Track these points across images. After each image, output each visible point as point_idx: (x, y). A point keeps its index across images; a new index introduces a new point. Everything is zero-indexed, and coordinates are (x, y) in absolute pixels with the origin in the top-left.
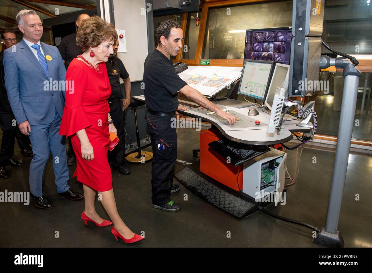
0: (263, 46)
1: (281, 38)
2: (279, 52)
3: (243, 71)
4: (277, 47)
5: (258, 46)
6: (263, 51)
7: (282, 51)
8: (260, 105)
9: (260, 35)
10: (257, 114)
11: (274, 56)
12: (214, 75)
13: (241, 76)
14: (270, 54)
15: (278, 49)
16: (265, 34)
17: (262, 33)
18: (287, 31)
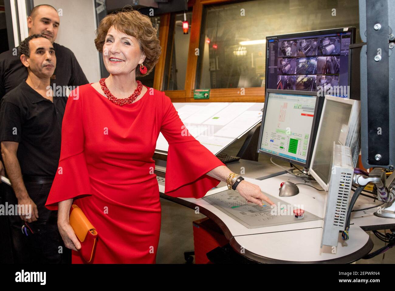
0: (298, 63)
1: (330, 48)
2: (328, 74)
3: (265, 110)
4: (323, 65)
5: (289, 65)
6: (300, 73)
7: (333, 72)
8: (298, 170)
9: (291, 44)
10: (296, 192)
11: (320, 81)
12: (214, 118)
13: (262, 119)
14: (312, 77)
15: (326, 69)
16: (301, 43)
17: (295, 41)
18: (340, 36)
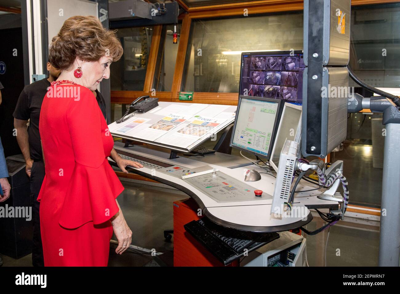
0: (266, 76)
1: (291, 65)
2: (289, 86)
3: (237, 112)
4: (285, 78)
5: (259, 77)
6: (267, 84)
7: (293, 84)
8: (263, 163)
9: (261, 60)
10: (258, 178)
11: (282, 91)
12: (196, 117)
13: (235, 119)
14: (276, 88)
15: (287, 82)
16: (269, 60)
17: (265, 57)
18: (299, 56)
